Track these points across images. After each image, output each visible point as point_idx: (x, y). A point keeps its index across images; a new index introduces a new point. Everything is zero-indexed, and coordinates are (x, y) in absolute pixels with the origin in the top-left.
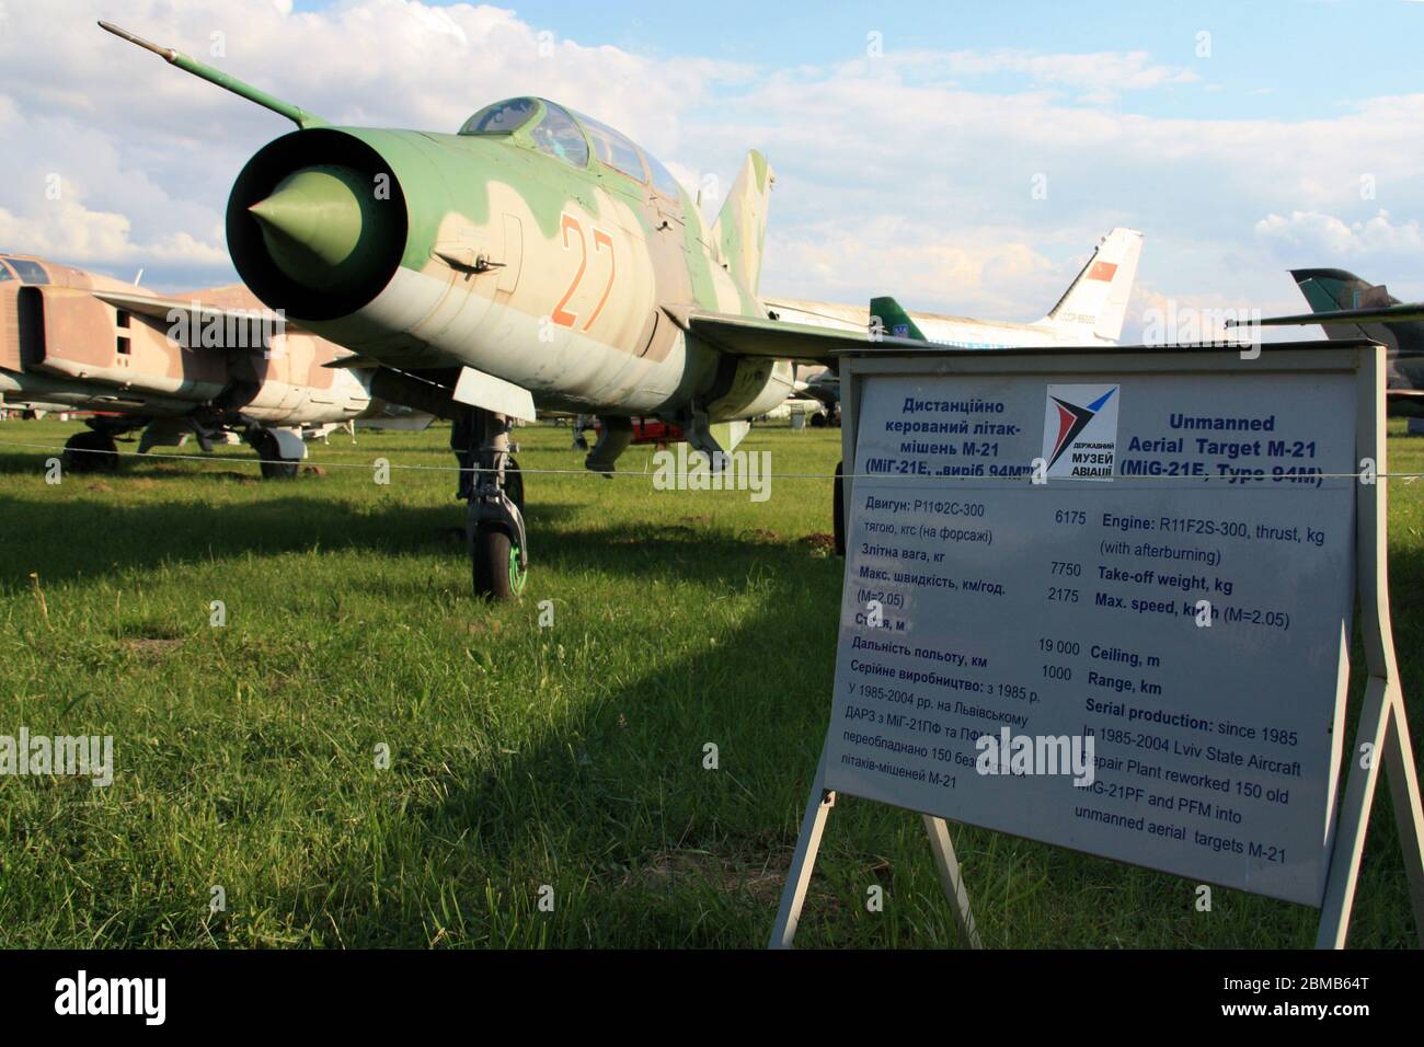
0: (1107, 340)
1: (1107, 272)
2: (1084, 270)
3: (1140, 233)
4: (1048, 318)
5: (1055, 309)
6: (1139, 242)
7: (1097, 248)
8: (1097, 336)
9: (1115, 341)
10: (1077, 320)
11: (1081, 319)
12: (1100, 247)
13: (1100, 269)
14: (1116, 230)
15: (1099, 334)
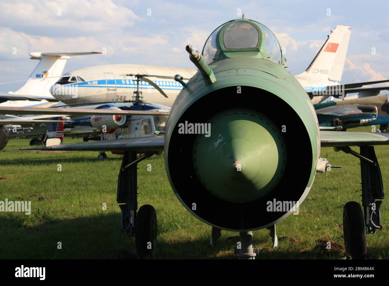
0: (334, 81)
1: (334, 48)
2: (322, 48)
3: (349, 27)
4: (305, 72)
5: (309, 67)
6: (350, 32)
7: (328, 36)
8: (329, 80)
9: (339, 82)
10: (320, 72)
11: (322, 71)
12: (330, 36)
13: (330, 46)
14: (338, 26)
15: (331, 79)
